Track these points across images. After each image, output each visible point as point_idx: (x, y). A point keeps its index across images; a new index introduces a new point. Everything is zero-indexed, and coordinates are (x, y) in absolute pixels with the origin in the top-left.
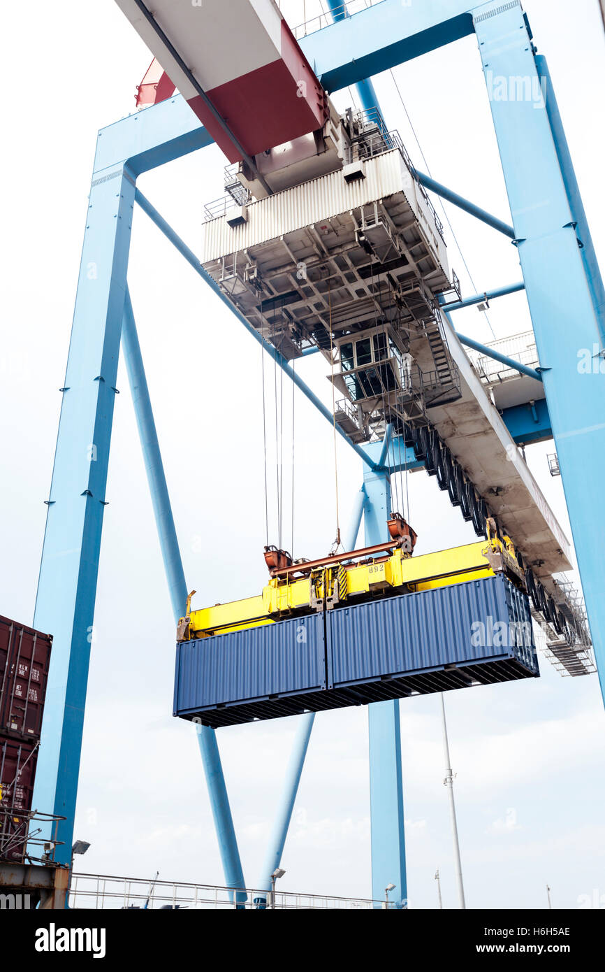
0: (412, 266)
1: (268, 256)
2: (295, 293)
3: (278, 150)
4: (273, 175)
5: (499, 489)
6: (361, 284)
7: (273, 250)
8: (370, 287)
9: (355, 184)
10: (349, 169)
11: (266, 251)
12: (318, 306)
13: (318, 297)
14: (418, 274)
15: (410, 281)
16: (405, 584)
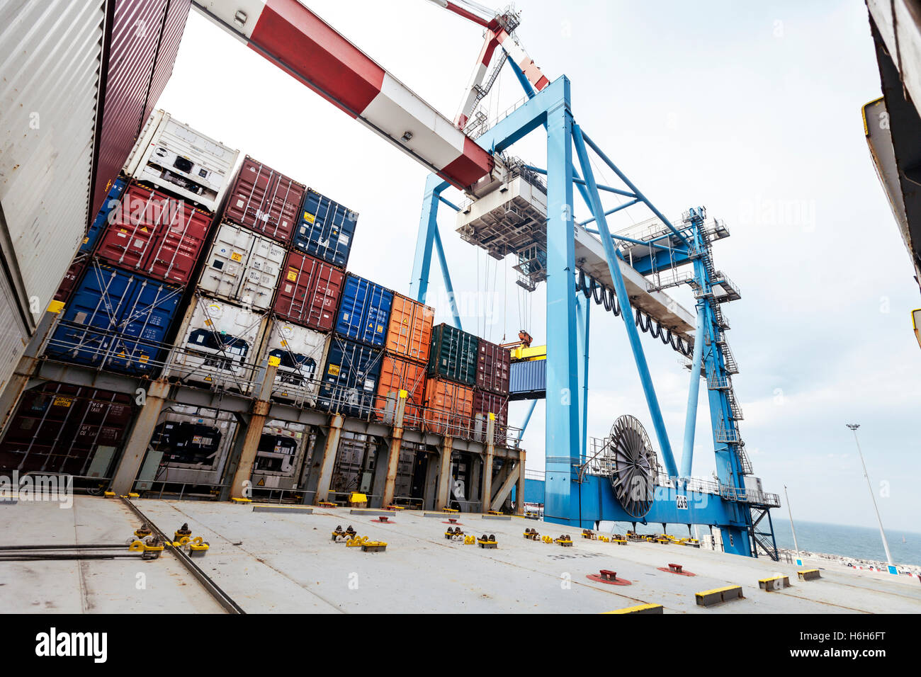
0: (535, 221)
1: (478, 225)
2: (493, 236)
3: (480, 181)
4: (478, 192)
5: (635, 297)
6: (517, 230)
7: (479, 222)
8: (522, 230)
9: (504, 193)
10: (502, 188)
11: (477, 223)
12: (504, 239)
13: (503, 236)
14: (539, 223)
15: (537, 227)
16: (523, 358)
